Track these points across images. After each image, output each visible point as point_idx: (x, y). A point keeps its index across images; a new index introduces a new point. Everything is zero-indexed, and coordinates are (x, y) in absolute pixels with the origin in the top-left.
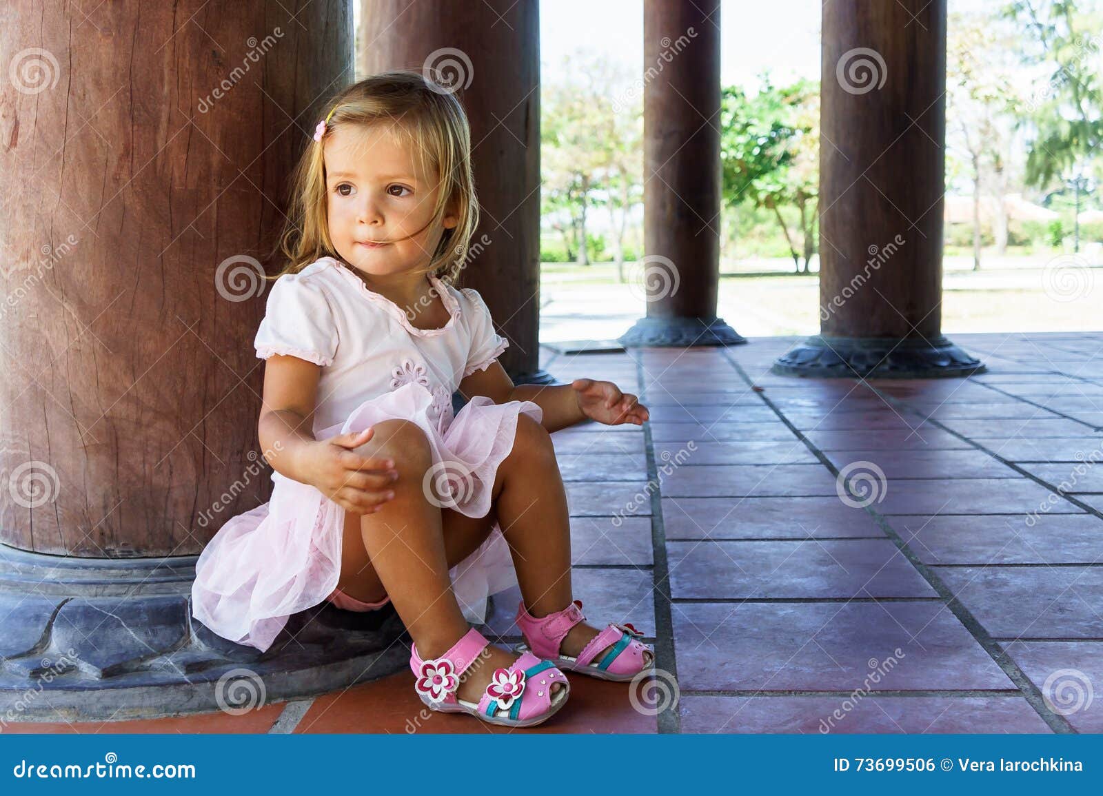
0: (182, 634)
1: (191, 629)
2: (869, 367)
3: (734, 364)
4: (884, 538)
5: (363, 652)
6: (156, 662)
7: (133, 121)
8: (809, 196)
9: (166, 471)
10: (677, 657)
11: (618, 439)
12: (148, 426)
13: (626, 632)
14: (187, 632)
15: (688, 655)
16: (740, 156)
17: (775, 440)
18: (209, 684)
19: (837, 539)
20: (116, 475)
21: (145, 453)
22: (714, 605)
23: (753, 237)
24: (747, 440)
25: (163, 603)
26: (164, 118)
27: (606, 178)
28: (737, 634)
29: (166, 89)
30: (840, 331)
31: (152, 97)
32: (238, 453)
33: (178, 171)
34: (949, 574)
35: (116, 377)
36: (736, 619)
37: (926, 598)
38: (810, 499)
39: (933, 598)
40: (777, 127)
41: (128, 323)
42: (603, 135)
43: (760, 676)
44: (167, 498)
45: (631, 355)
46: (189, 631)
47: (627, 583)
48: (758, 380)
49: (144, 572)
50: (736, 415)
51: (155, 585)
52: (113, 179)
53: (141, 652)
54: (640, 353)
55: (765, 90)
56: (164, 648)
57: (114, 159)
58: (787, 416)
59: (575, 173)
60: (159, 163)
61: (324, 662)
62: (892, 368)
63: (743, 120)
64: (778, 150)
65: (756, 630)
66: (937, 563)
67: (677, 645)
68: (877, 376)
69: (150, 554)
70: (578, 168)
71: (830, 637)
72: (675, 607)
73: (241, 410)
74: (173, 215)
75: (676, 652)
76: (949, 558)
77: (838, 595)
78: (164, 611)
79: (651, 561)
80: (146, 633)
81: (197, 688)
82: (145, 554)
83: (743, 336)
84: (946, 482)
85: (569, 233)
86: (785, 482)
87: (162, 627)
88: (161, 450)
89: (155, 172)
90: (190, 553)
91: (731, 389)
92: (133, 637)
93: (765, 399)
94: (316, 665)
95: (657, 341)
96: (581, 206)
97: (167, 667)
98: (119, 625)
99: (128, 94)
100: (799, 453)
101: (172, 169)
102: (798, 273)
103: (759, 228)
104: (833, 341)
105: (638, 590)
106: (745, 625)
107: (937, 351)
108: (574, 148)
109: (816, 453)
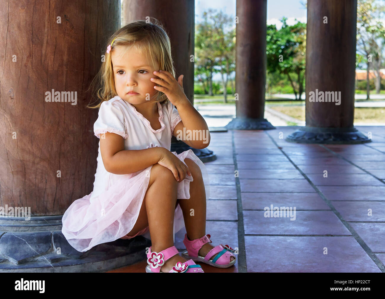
0: (50, 247)
1: (54, 245)
2: (325, 139)
3: (270, 137)
4: (330, 210)
5: (122, 255)
6: (39, 258)
7: (33, 43)
8: (302, 69)
9: (44, 182)
10: (247, 258)
11: (224, 168)
12: (38, 164)
13: (226, 248)
14: (52, 246)
15: (251, 257)
16: (274, 53)
17: (287, 169)
18: (60, 268)
19: (311, 210)
20: (24, 183)
21: (36, 175)
22: (262, 237)
23: (279, 85)
24: (276, 169)
25: (43, 235)
26: (45, 42)
27: (220, 61)
28: (270, 249)
29: (46, 30)
30: (313, 125)
31: (40, 33)
32: (73, 175)
33: (51, 62)
34: (356, 226)
35: (25, 144)
36: (270, 243)
37: (346, 235)
38: (300, 194)
39: (349, 235)
40: (288, 41)
41: (30, 123)
42: (220, 44)
43: (280, 267)
44: (45, 192)
45: (229, 134)
46: (53, 246)
47: (227, 227)
48: (280, 144)
49: (35, 222)
50: (271, 158)
51: (40, 227)
52: (25, 66)
53: (33, 254)
54: (233, 132)
55: (284, 26)
56: (43, 253)
57: (25, 57)
58: (292, 159)
59: (208, 59)
60: (43, 59)
61: (106, 259)
62: (334, 140)
63: (275, 39)
64: (289, 51)
65: (278, 247)
66: (351, 221)
67: (247, 253)
68: (328, 143)
69: (38, 215)
70: (210, 57)
71: (308, 251)
72: (246, 237)
73: (74, 158)
74: (48, 80)
75: (246, 256)
76: (355, 219)
77: (311, 233)
78: (43, 238)
79: (237, 219)
80: (36, 247)
81: (55, 269)
82: (36, 215)
83: (274, 126)
84: (355, 187)
85: (206, 83)
86: (291, 186)
87: (42, 244)
88: (42, 173)
89: (41, 63)
90: (53, 215)
91: (269, 147)
92: (31, 248)
93: (283, 152)
94: (103, 260)
95: (240, 128)
96: (210, 72)
97: (44, 260)
98: (25, 243)
99: (31, 32)
100: (296, 175)
101: (48, 61)
102: (296, 100)
103: (281, 82)
104: (310, 129)
105: (232, 230)
106: (274, 245)
107: (352, 133)
108: (208, 49)
109: (303, 174)
